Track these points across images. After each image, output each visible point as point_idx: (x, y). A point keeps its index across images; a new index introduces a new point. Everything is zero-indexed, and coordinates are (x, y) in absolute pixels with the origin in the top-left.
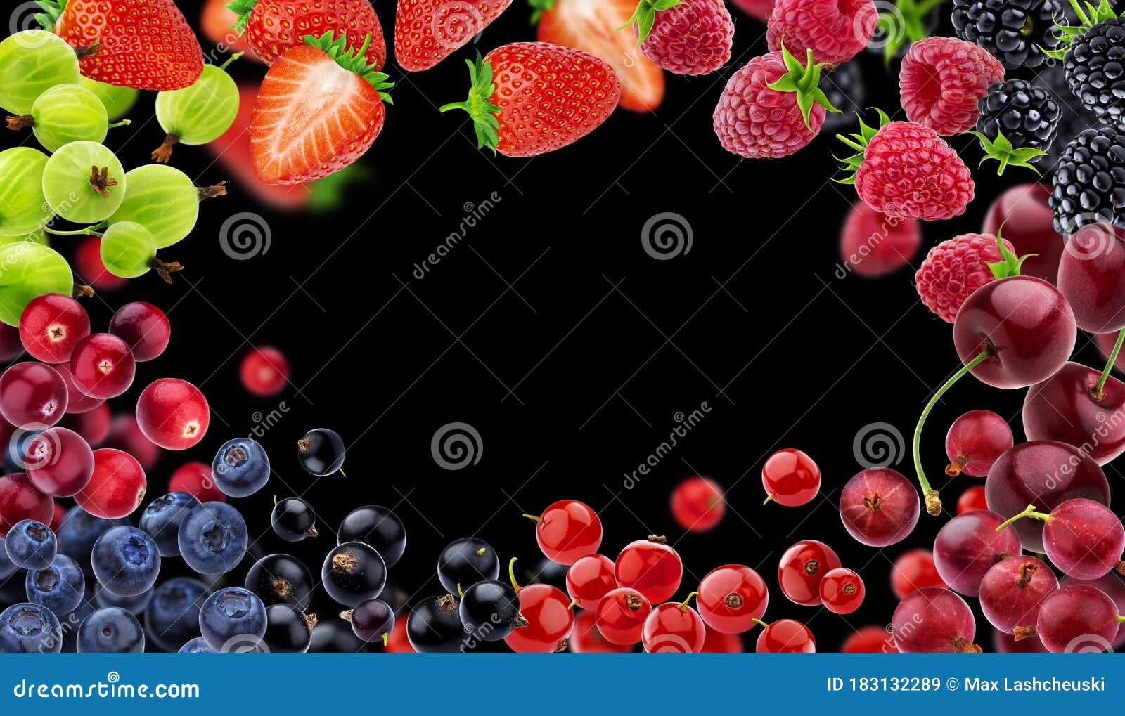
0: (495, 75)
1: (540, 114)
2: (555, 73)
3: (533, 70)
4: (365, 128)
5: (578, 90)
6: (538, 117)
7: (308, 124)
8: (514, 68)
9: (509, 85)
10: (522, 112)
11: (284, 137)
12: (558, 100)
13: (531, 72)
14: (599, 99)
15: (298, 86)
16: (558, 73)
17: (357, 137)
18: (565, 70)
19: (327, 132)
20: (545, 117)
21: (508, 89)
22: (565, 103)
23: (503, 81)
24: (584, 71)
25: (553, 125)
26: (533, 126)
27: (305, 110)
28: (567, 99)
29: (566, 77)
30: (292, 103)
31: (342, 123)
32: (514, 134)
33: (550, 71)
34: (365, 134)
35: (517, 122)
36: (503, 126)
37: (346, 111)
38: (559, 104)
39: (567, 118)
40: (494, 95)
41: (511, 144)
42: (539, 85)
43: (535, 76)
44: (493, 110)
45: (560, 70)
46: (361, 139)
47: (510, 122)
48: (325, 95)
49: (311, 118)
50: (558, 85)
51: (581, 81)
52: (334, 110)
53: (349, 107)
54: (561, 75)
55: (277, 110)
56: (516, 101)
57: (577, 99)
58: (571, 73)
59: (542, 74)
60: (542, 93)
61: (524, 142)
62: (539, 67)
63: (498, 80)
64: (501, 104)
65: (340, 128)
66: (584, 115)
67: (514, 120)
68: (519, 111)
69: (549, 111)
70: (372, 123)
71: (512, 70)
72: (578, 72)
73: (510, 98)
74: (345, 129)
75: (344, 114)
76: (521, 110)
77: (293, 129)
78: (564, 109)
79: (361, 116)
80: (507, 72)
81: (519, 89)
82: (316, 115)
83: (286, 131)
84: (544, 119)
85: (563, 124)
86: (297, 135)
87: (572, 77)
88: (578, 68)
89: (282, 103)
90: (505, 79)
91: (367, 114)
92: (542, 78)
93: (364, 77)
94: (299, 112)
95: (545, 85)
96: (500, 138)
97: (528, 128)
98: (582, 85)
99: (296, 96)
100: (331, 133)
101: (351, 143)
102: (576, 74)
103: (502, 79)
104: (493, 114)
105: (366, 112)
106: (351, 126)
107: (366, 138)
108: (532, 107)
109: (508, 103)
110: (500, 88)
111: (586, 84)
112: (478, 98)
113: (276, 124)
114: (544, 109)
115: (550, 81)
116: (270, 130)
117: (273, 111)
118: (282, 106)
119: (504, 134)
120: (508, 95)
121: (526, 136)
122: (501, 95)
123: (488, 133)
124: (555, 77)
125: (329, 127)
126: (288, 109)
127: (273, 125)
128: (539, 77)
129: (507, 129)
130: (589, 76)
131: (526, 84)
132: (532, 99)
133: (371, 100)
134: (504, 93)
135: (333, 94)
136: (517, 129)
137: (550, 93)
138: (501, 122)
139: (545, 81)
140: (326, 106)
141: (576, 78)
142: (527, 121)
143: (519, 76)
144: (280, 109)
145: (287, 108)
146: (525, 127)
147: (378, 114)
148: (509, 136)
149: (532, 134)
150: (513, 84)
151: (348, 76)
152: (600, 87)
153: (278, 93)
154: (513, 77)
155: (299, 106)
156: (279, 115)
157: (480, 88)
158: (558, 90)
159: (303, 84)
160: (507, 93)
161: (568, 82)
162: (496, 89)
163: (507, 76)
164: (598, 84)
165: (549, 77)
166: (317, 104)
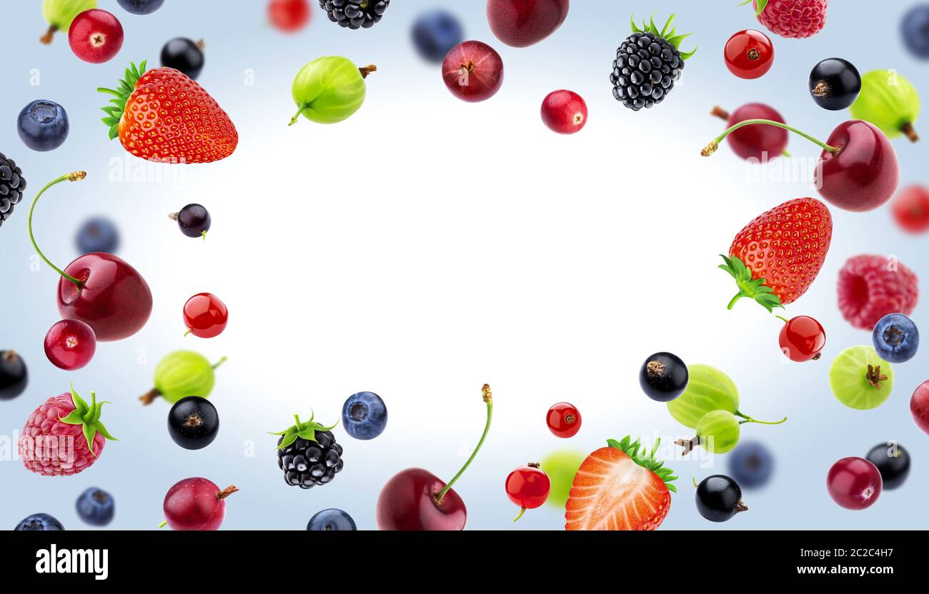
0: (744, 261)
1: (790, 262)
2: (778, 229)
3: (764, 239)
4: (655, 512)
5: (801, 228)
6: (790, 264)
7: (610, 508)
8: (751, 247)
9: (757, 260)
10: (779, 269)
11: (592, 519)
12: (794, 244)
13: (764, 241)
14: (818, 223)
15: (603, 479)
16: (780, 228)
17: (649, 519)
18: (783, 223)
19: (626, 514)
20: (795, 261)
21: (759, 263)
22: (800, 243)
23: (752, 261)
24: (794, 214)
25: (803, 261)
26: (792, 272)
27: (609, 498)
28: (798, 239)
29: (787, 226)
30: (599, 492)
31: (638, 508)
32: (785, 287)
33: (775, 231)
34: (655, 516)
35: (780, 279)
36: (774, 287)
37: (641, 498)
38: (796, 246)
39: (808, 250)
40: (753, 273)
41: (788, 294)
42: (775, 244)
43: (768, 242)
44: (760, 283)
45: (780, 226)
46: (652, 520)
47: (776, 281)
48: (624, 485)
49: (614, 504)
50: (786, 235)
51: (798, 221)
52: (631, 498)
53: (642, 495)
54: (783, 227)
55: (586, 498)
56: (769, 266)
57: (805, 234)
58: (788, 222)
59: (771, 237)
60: (781, 247)
61: (795, 286)
62: (766, 234)
63: (748, 262)
64: (762, 275)
65: (636, 512)
66: (817, 240)
67: (778, 278)
68: (776, 271)
69: (794, 255)
70: (661, 507)
71: (752, 249)
72: (791, 217)
73: (764, 267)
74: (640, 512)
75: (639, 501)
76: (777, 268)
77: (599, 512)
78: (802, 246)
79: (652, 502)
80: (750, 252)
81: (765, 257)
82: (617, 502)
83: (594, 513)
84: (795, 262)
85: (809, 255)
86: (602, 517)
87: (790, 223)
88: (790, 215)
89: (591, 492)
90: (752, 258)
91: (657, 501)
92: (774, 239)
93: (655, 471)
94: (604, 499)
95: (779, 241)
96: (779, 296)
97: (791, 276)
98: (801, 224)
99: (601, 487)
100: (629, 516)
101: (644, 523)
102: (791, 219)
103: (749, 259)
104: (762, 285)
105: (656, 499)
106: (644, 510)
107: (656, 520)
108: (782, 261)
109: (765, 271)
110: (753, 266)
111: (803, 220)
112: (746, 283)
113: (586, 508)
114: (790, 256)
115: (780, 237)
116: (581, 513)
117: (583, 498)
118: (591, 494)
119: (779, 291)
120: (761, 267)
121: (793, 282)
122: (757, 270)
123: (768, 299)
124: (780, 232)
125: (627, 511)
126: (596, 496)
127: (583, 509)
128: (771, 240)
129: (778, 287)
130: (800, 215)
131: (766, 251)
132: (778, 256)
133: (660, 490)
134: (758, 267)
135: (630, 485)
136: (784, 281)
137: (785, 244)
138: (771, 286)
139: (777, 239)
140: (625, 495)
141: (794, 222)
142: (786, 272)
143: (758, 249)
144: (589, 497)
145: (594, 496)
146: (787, 277)
147: (665, 500)
148: (782, 290)
149: (796, 277)
150: (759, 257)
151: (642, 471)
152: (813, 216)
153: (588, 485)
154: (755, 253)
155: (604, 494)
156: (589, 501)
157: (741, 276)
158: (789, 238)
159: (607, 477)
160: (760, 265)
161: (791, 228)
162: (751, 269)
163: (751, 255)
164: (810, 214)
165: (777, 235)
166: (617, 493)
